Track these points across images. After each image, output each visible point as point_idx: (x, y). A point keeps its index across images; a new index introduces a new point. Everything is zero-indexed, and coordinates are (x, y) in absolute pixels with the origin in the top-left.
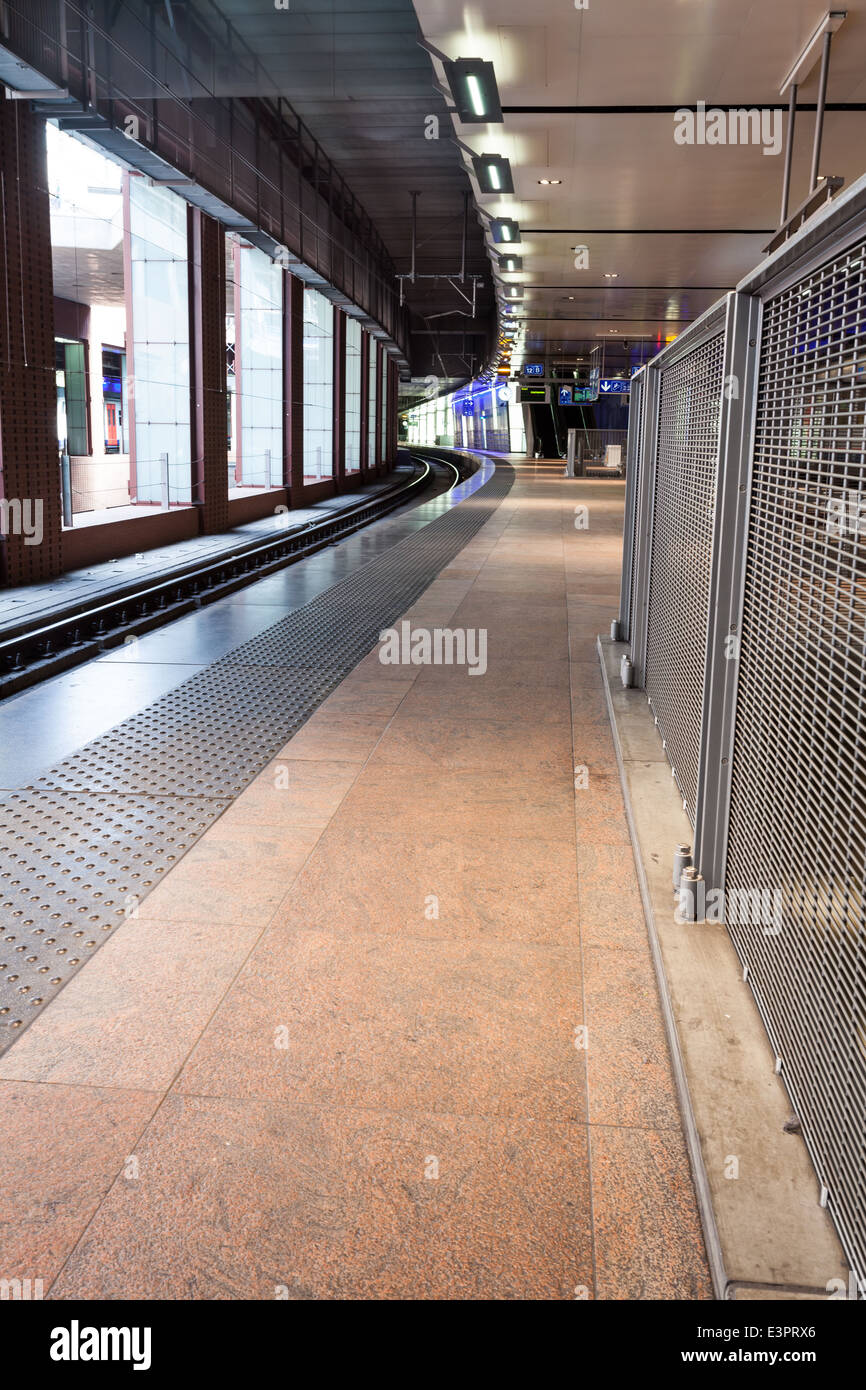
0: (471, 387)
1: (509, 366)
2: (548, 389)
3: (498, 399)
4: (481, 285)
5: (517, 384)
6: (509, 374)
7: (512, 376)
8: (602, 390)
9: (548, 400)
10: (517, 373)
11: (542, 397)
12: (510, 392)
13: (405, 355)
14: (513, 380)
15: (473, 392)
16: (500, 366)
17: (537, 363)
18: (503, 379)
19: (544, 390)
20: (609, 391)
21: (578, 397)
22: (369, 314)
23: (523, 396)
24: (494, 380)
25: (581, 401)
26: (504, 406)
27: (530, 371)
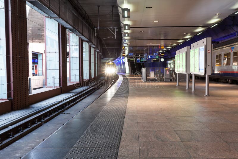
0: (117, 59)
1: (125, 54)
2: (134, 59)
3: (123, 62)
4: (117, 30)
5: (127, 58)
6: (125, 55)
7: (126, 56)
8: (149, 58)
9: (134, 61)
10: (127, 55)
11: (133, 61)
12: (125, 60)
13: (101, 52)
14: (126, 57)
15: (117, 61)
16: (123, 54)
17: (131, 53)
18: (124, 57)
19: (133, 59)
20: (150, 58)
21: (141, 60)
22: (88, 40)
23: (129, 61)
24: (122, 57)
25: (142, 61)
26: (124, 63)
27: (130, 55)
